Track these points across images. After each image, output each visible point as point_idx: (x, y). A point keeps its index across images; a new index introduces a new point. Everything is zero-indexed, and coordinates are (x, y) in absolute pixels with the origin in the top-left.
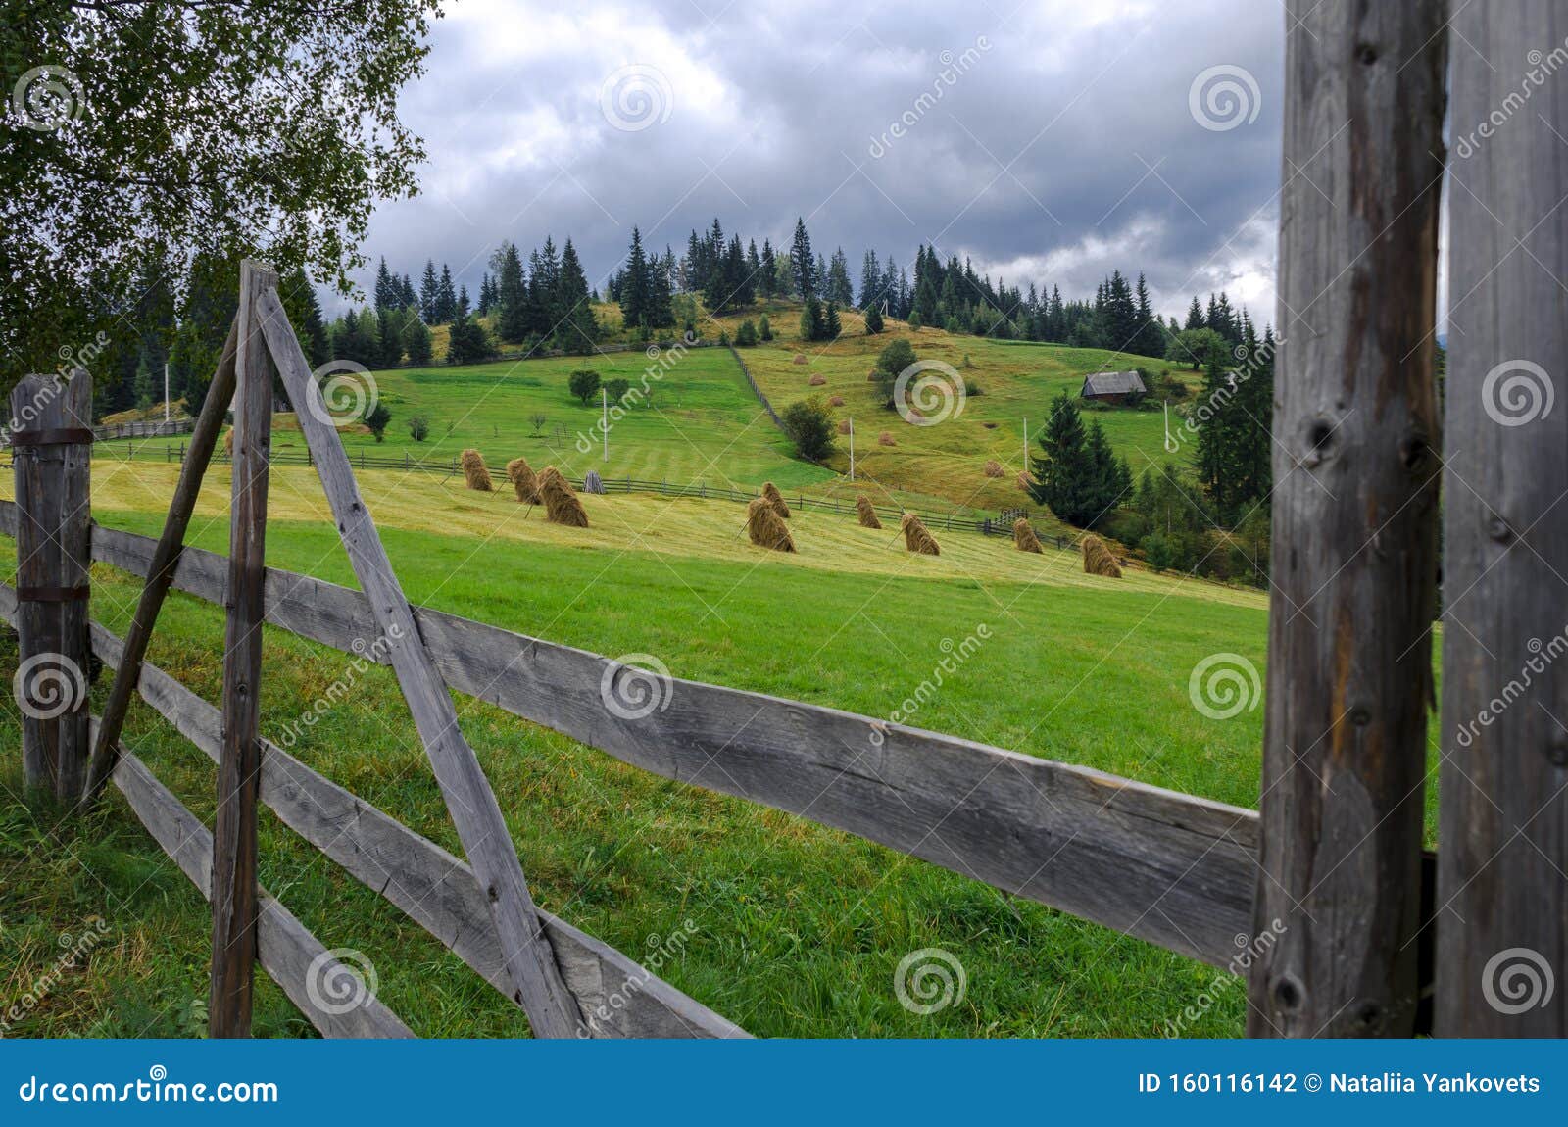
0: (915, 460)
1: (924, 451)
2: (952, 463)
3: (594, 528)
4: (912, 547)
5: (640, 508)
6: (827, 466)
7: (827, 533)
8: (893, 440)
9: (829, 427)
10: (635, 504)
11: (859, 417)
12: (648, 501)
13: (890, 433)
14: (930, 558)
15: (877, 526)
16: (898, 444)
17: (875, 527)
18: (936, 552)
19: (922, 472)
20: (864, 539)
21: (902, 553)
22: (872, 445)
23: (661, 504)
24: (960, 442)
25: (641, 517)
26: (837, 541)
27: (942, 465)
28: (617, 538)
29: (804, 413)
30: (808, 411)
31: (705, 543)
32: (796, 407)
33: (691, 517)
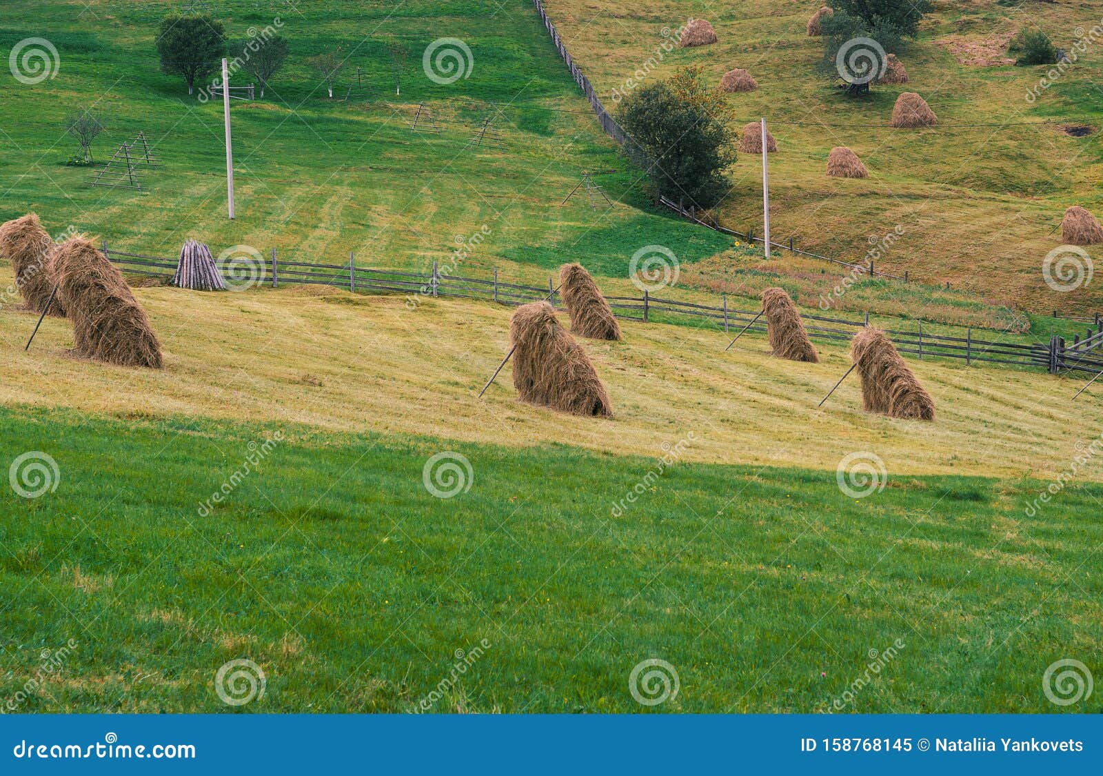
0: (908, 208)
1: (927, 189)
2: (991, 214)
3: (174, 369)
4: (875, 403)
5: (293, 321)
6: (714, 224)
7: (695, 373)
8: (861, 165)
9: (719, 137)
10: (285, 311)
11: (786, 114)
12: (313, 305)
13: (853, 149)
14: (912, 426)
15: (807, 357)
16: (871, 172)
17: (804, 359)
18: (926, 414)
19: (923, 236)
20: (774, 388)
21: (850, 417)
22: (815, 176)
23: (339, 312)
24: (1009, 166)
25: (290, 342)
26: (712, 390)
27: (968, 218)
28: (218, 393)
29: (663, 108)
30: (672, 103)
31: (412, 399)
32: (646, 94)
33: (400, 341)
